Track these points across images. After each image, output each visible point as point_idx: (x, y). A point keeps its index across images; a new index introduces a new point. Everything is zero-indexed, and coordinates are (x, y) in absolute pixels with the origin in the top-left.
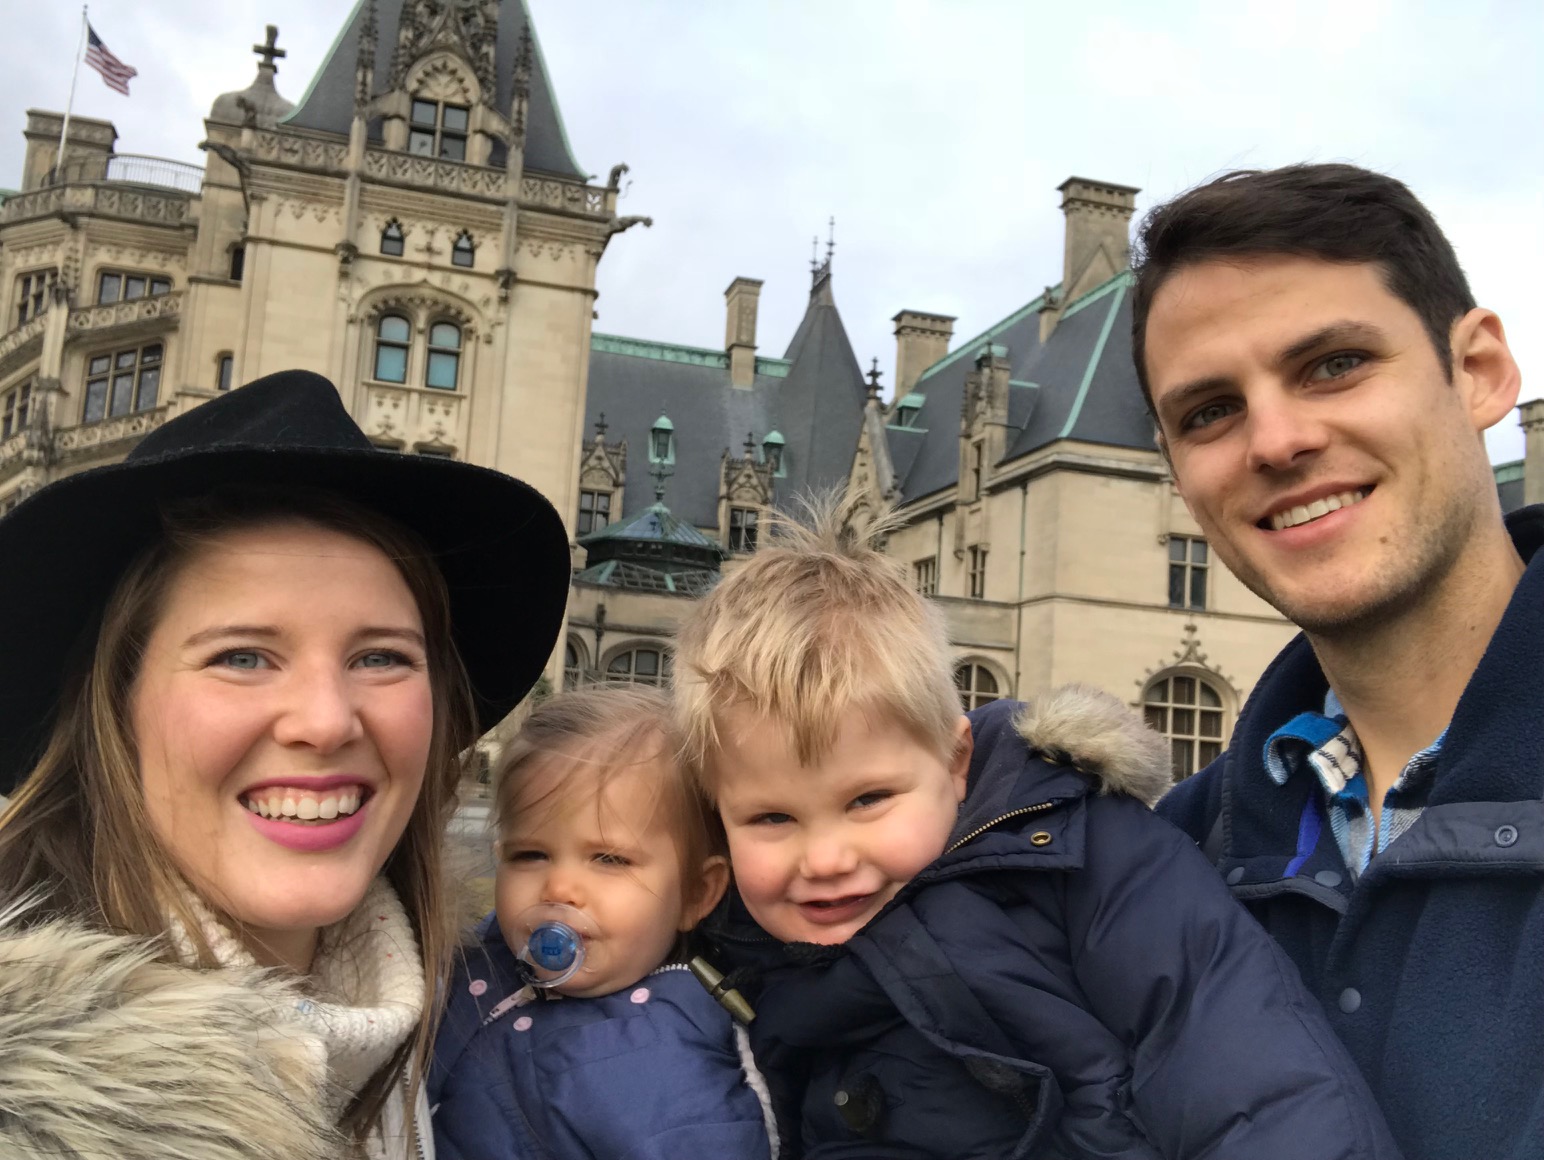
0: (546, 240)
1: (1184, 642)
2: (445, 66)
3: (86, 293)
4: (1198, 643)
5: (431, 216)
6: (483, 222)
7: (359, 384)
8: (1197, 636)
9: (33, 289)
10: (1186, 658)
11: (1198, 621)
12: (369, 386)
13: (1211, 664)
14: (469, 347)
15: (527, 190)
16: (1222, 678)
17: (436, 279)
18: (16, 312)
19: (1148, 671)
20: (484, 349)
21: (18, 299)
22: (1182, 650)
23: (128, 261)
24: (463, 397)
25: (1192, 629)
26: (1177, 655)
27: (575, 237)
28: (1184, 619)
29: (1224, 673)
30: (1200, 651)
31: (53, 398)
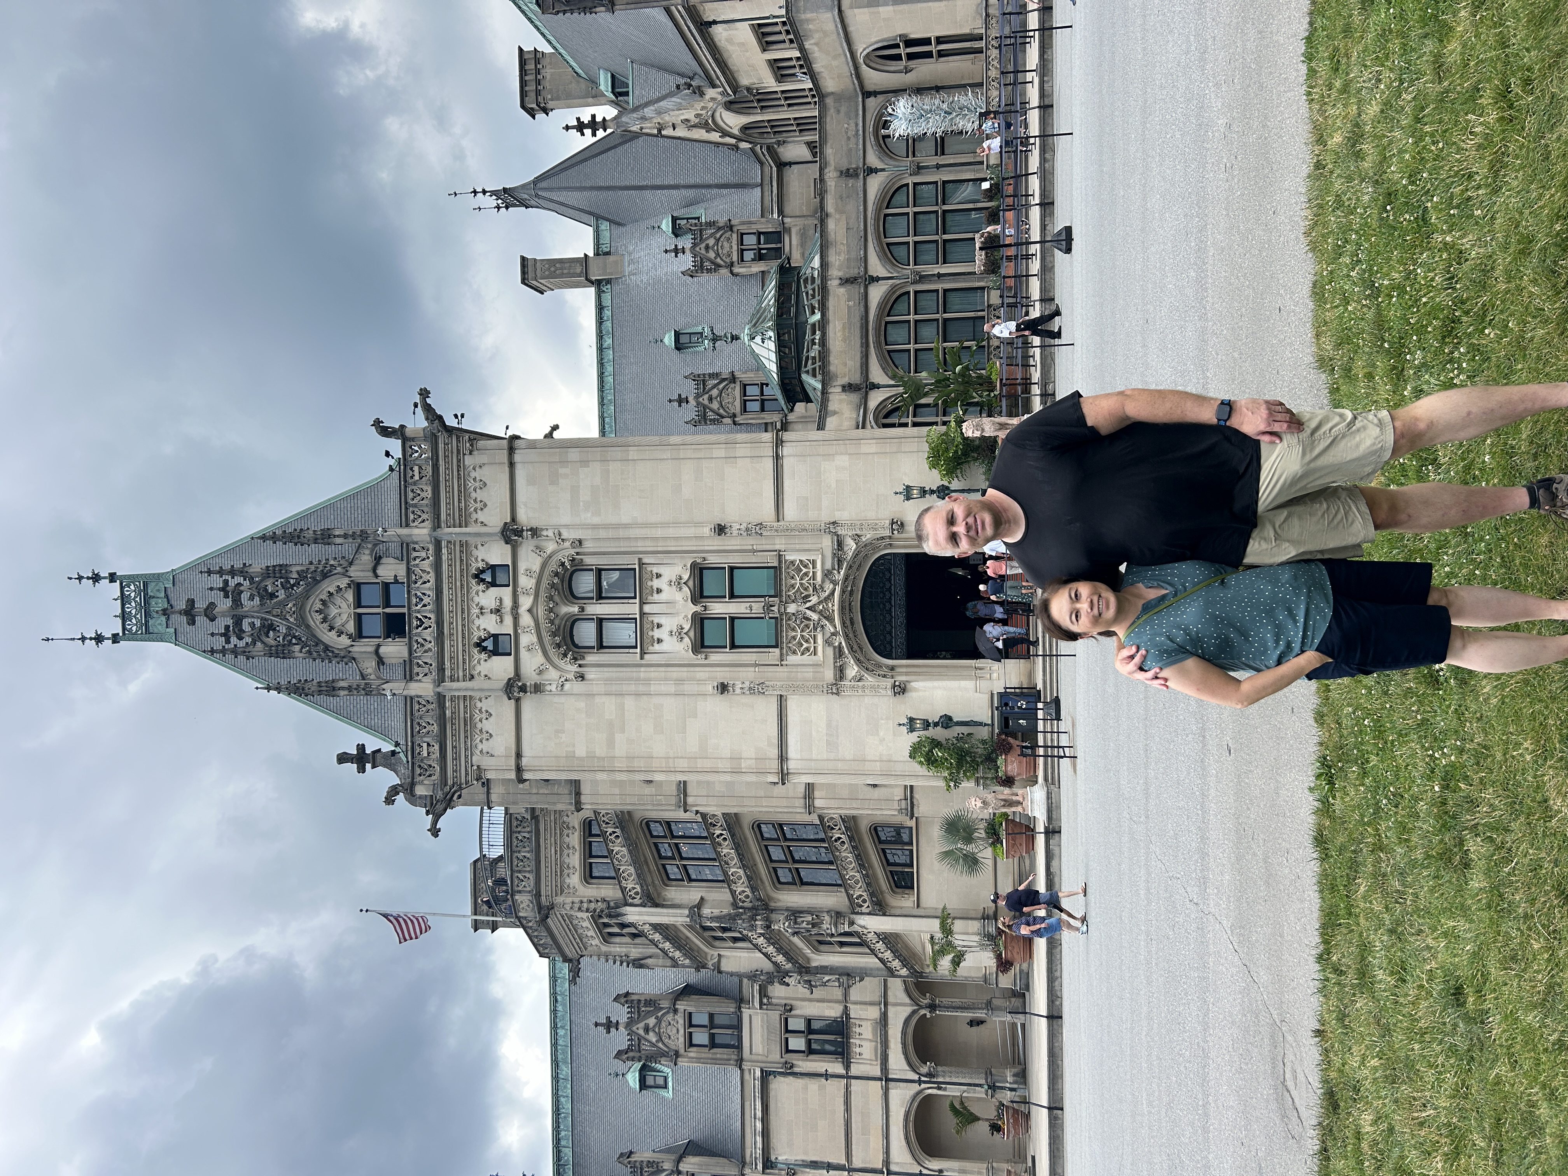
0: (467, 496)
2: (319, 612)
3: (609, 891)
5: (465, 611)
6: (461, 560)
7: (643, 662)
9: (616, 930)
12: (643, 653)
14: (588, 560)
15: (420, 520)
17: (526, 602)
18: (638, 940)
20: (588, 546)
21: (627, 939)
23: (575, 860)
24: (640, 559)
27: (459, 466)
31: (706, 911)
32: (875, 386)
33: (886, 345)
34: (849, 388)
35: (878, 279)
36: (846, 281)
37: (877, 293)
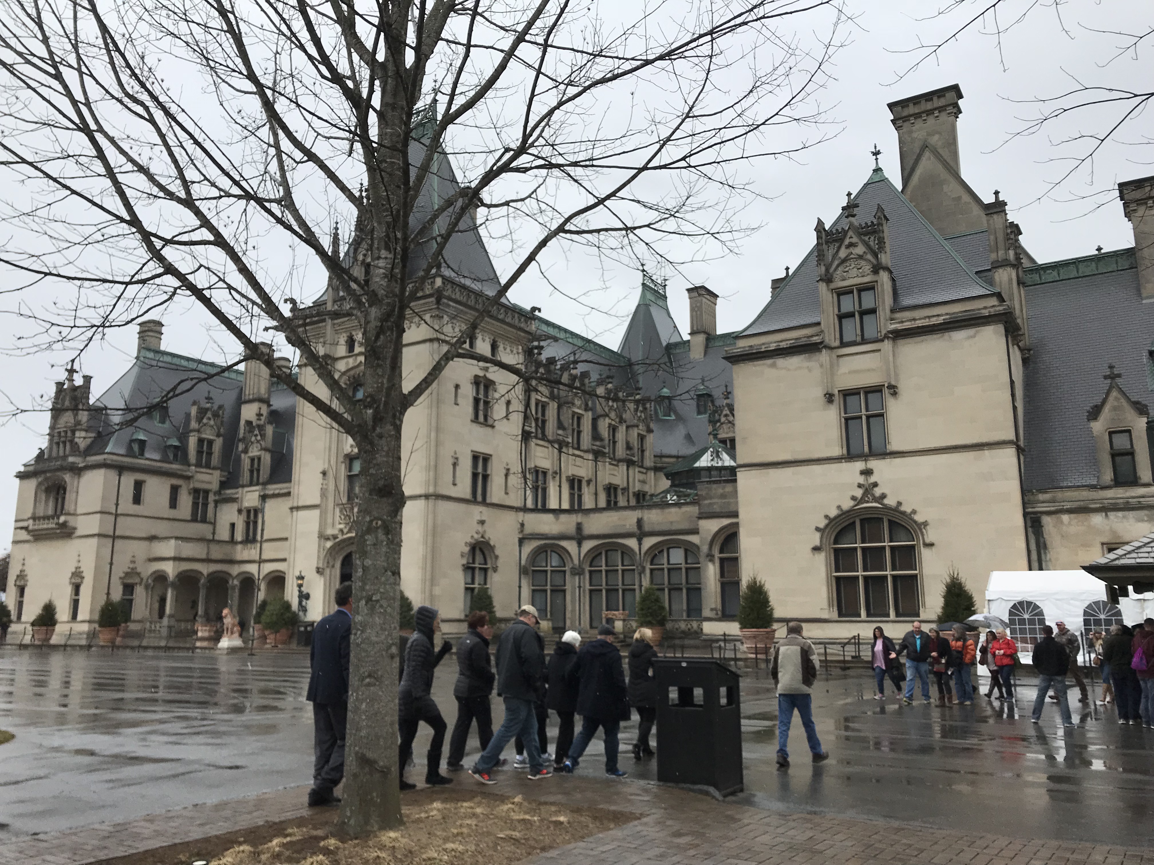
1: (860, 486)
4: (875, 485)
8: (872, 479)
10: (862, 500)
11: (873, 464)
13: (890, 501)
16: (904, 513)
19: (826, 517)
22: (859, 493)
25: (867, 472)
26: (853, 498)
27: (423, 311)
28: (860, 465)
29: (906, 508)
30: (878, 492)
32: (580, 545)
33: (607, 552)
34: (579, 527)
35: (640, 544)
36: (640, 522)
37: (632, 543)
